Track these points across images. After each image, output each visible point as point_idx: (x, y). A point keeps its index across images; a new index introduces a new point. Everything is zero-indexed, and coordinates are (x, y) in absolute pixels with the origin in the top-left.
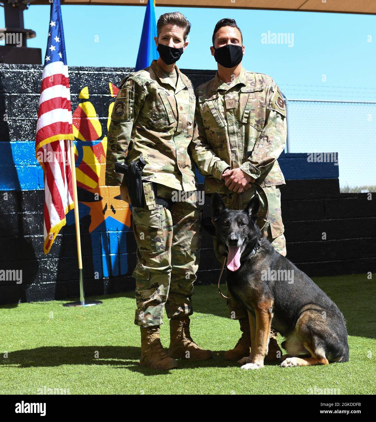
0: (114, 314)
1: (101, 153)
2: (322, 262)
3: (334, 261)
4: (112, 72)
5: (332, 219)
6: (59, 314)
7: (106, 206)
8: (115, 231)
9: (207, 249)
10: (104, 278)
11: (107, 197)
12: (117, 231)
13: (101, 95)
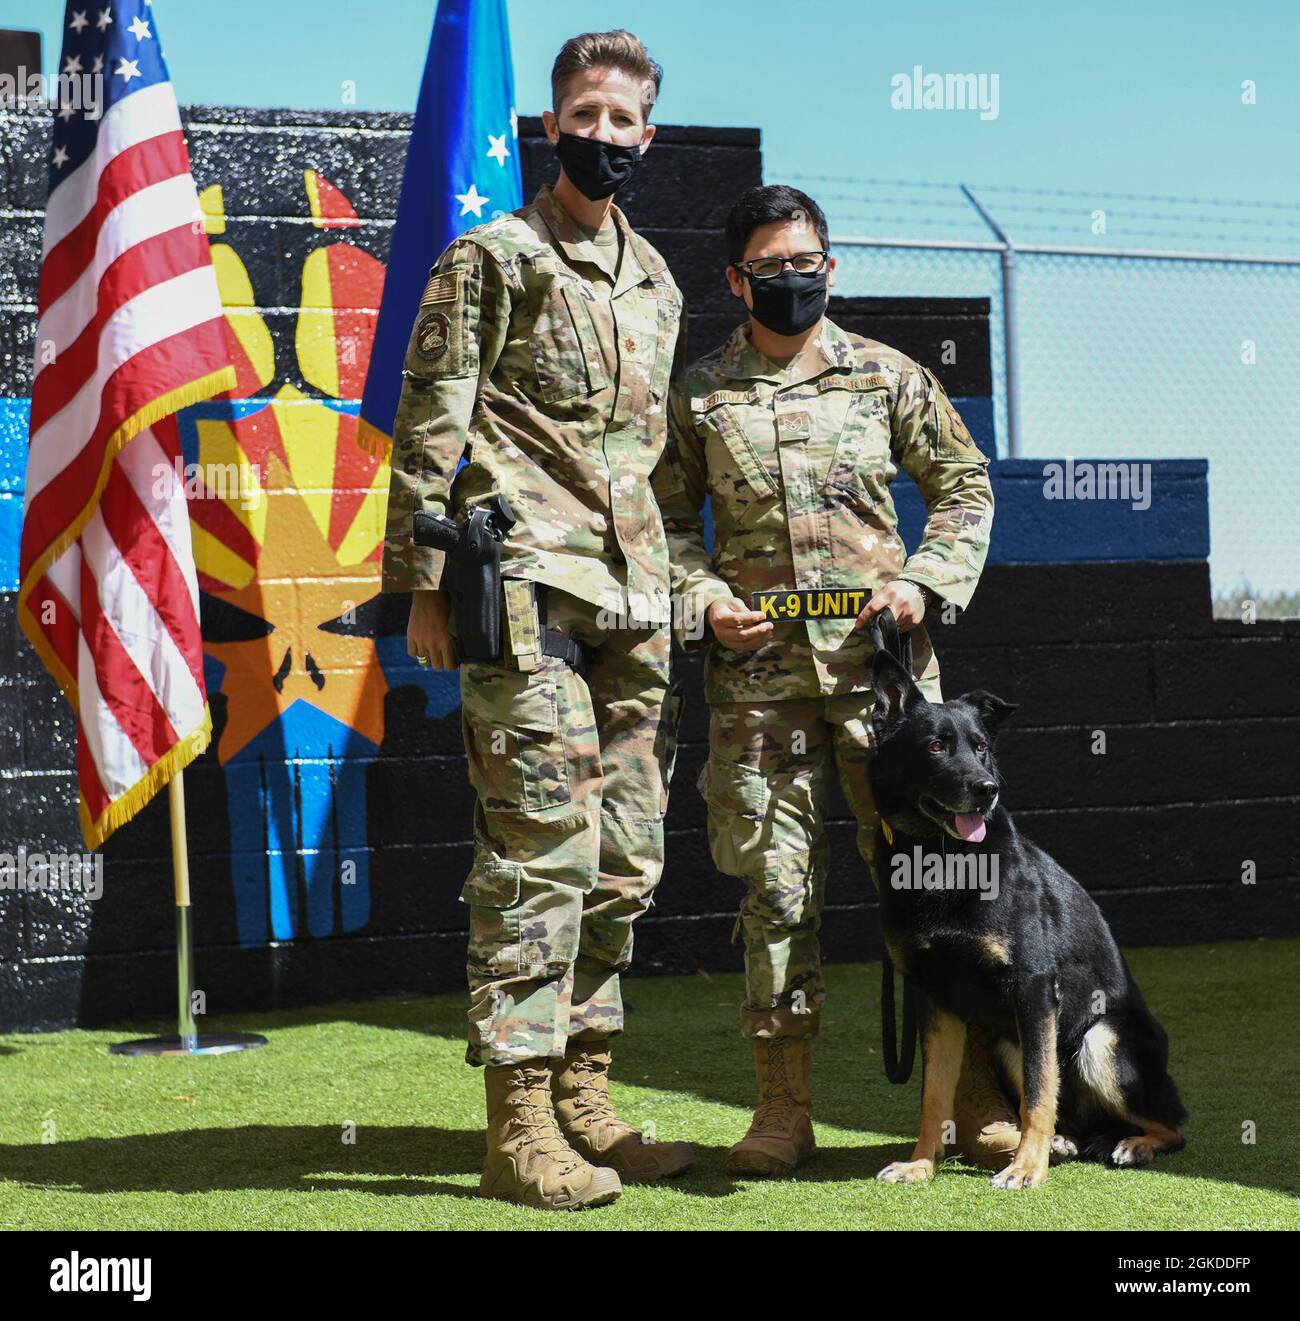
0: (312, 1086)
1: (270, 449)
2: (1138, 890)
3: (1184, 887)
4: (319, 130)
5: (1182, 722)
6: (94, 1085)
7: (288, 659)
8: (322, 758)
9: (685, 832)
10: (274, 945)
11: (292, 625)
12: (330, 757)
13: (275, 219)
